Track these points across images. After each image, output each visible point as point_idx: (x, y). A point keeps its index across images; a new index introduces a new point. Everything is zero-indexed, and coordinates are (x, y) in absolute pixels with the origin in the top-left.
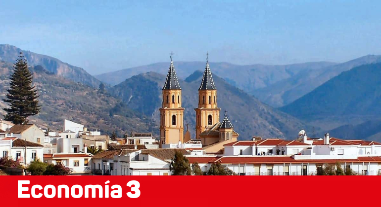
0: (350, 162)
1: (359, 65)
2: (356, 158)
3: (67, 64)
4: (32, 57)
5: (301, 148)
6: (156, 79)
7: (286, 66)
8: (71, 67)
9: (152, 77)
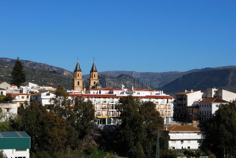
0: (142, 97)
1: (190, 72)
2: (145, 96)
3: (68, 71)
4: (54, 68)
5: (120, 92)
6: (104, 77)
7: (160, 73)
8: (70, 72)
9: (103, 76)
